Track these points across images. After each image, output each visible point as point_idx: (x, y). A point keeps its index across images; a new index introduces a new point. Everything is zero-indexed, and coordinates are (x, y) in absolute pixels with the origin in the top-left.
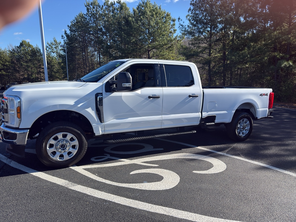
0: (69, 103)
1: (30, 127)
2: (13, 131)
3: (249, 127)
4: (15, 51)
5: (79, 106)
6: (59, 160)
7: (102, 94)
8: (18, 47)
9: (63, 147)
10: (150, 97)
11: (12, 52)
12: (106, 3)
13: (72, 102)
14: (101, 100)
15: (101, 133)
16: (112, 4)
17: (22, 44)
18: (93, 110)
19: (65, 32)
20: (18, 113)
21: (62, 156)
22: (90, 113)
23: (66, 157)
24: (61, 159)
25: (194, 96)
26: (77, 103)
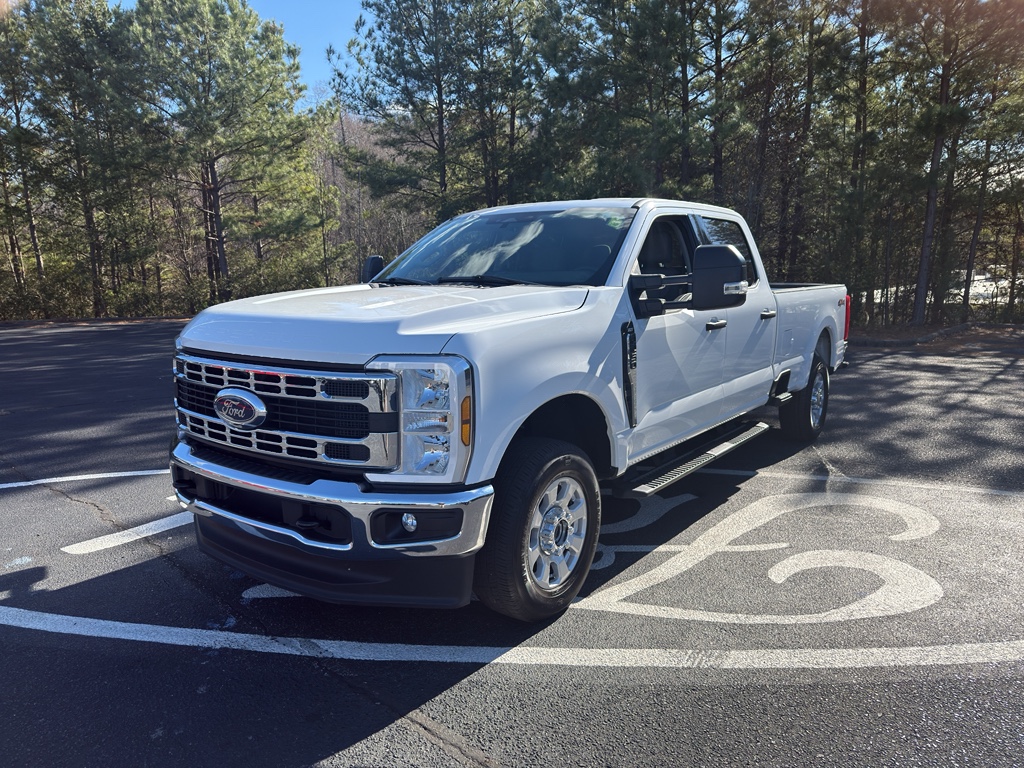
0: (580, 367)
1: (493, 476)
2: (447, 503)
5: (598, 374)
7: (632, 325)
10: (708, 327)
13: (584, 363)
14: (634, 346)
18: (619, 384)
20: (464, 422)
25: (768, 316)
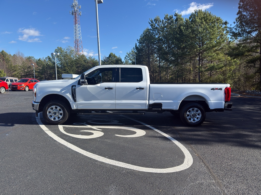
0: (57, 90)
1: (40, 102)
3: (201, 115)
4: (105, 61)
5: (62, 92)
6: (53, 120)
7: (75, 86)
8: (107, 58)
9: (55, 113)
10: (106, 88)
11: (103, 62)
12: (166, 17)
13: (59, 90)
14: (75, 89)
15: (75, 108)
16: (171, 18)
17: (110, 56)
18: (70, 95)
19: (136, 44)
20: (35, 94)
21: (54, 119)
22: (69, 96)
23: (57, 119)
24: (54, 120)
25: (141, 89)
26: (62, 90)
